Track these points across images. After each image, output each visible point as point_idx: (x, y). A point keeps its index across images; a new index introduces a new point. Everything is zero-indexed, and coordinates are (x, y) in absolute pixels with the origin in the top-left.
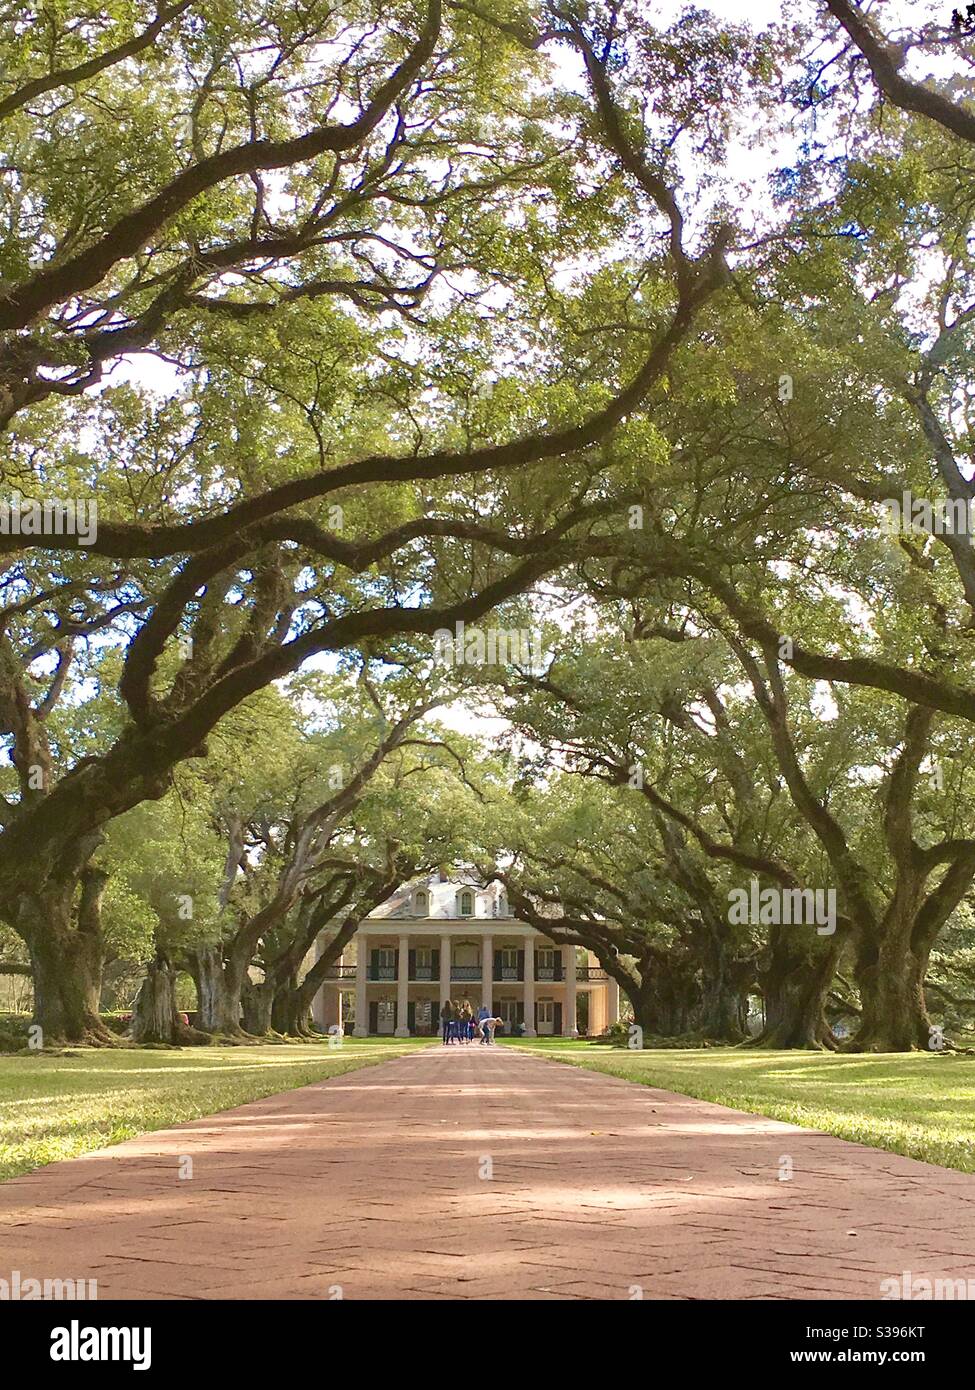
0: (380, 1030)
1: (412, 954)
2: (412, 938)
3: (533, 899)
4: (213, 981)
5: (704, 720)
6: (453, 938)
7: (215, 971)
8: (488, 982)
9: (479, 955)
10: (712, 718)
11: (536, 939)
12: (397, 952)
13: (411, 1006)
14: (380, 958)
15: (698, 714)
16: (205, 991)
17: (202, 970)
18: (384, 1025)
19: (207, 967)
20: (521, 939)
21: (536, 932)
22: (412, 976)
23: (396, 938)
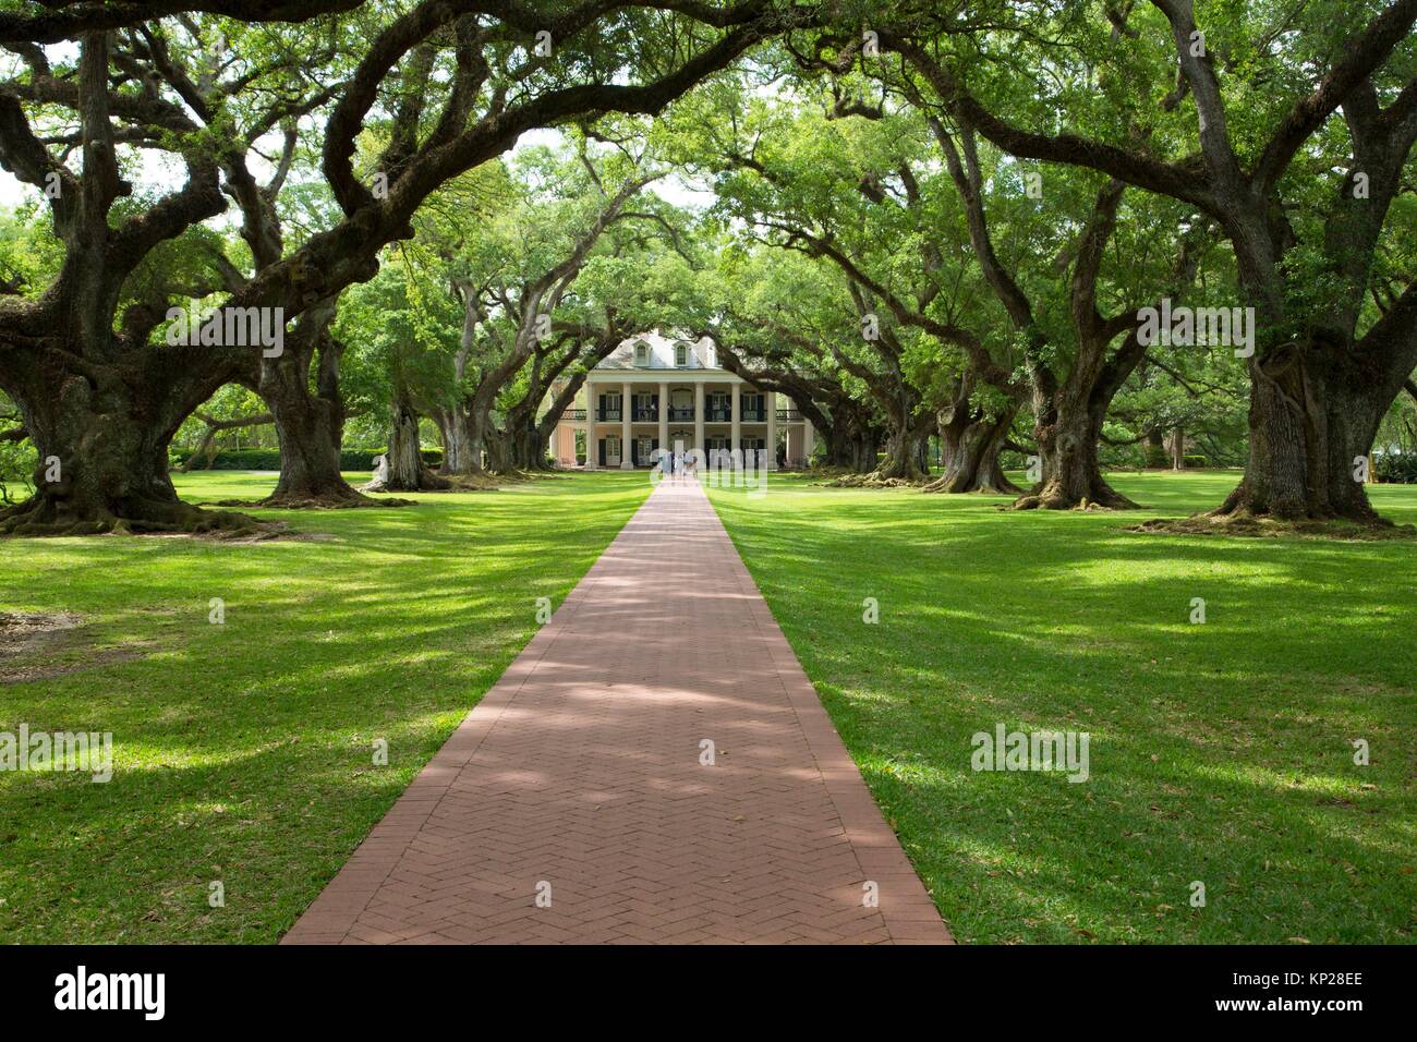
0: (608, 463)
1: (634, 399)
2: (634, 386)
3: (739, 353)
4: (456, 430)
5: (896, 193)
6: (670, 386)
7: (458, 421)
8: (699, 422)
9: (693, 398)
10: (904, 191)
11: (741, 385)
12: (622, 396)
13: (634, 443)
14: (606, 404)
15: (892, 188)
16: (449, 438)
17: (447, 421)
18: (612, 459)
19: (451, 418)
20: (729, 386)
21: (741, 380)
22: (635, 417)
23: (620, 386)
